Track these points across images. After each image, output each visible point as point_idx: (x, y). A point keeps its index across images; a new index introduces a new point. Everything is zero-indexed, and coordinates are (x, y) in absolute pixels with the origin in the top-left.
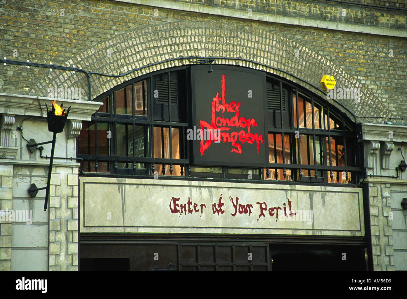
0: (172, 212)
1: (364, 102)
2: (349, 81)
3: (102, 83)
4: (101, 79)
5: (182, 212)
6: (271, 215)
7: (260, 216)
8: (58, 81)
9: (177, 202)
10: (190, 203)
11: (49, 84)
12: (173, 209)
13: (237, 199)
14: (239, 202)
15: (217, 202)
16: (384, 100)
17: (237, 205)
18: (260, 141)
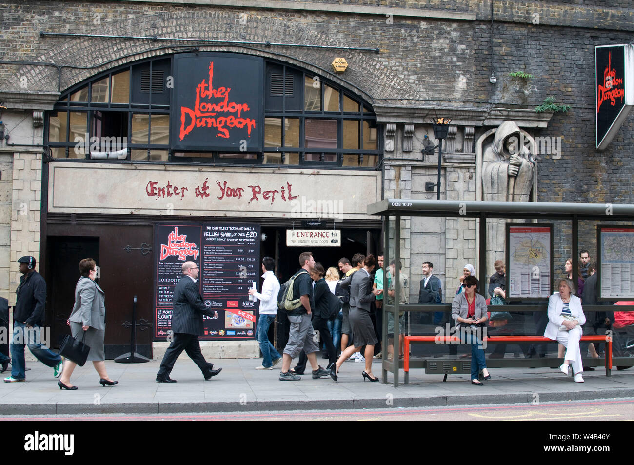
0: (149, 195)
1: (385, 84)
3: (75, 75)
4: (73, 72)
5: (160, 195)
6: (266, 198)
7: (252, 199)
8: (29, 75)
9: (154, 186)
10: (169, 186)
12: (150, 192)
13: (225, 183)
14: (227, 186)
15: (201, 186)
16: (411, 81)
17: (225, 188)
18: (252, 125)
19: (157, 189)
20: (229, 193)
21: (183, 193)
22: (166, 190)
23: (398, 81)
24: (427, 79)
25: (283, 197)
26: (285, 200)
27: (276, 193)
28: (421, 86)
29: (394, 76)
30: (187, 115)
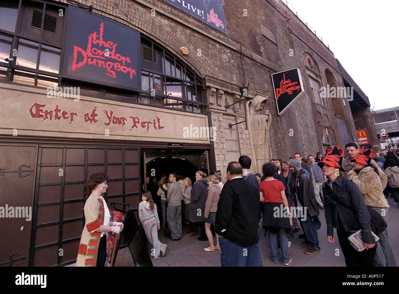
0: (33, 117)
1: (206, 68)
5: (46, 117)
6: (143, 127)
7: (133, 127)
9: (41, 108)
10: (57, 110)
12: (34, 114)
13: (112, 113)
14: (113, 115)
15: (90, 113)
17: (111, 117)
18: (133, 73)
19: (44, 111)
20: (115, 121)
21: (72, 117)
22: (54, 113)
23: (211, 69)
24: (222, 71)
25: (155, 127)
26: (156, 129)
29: (209, 66)
30: (79, 53)
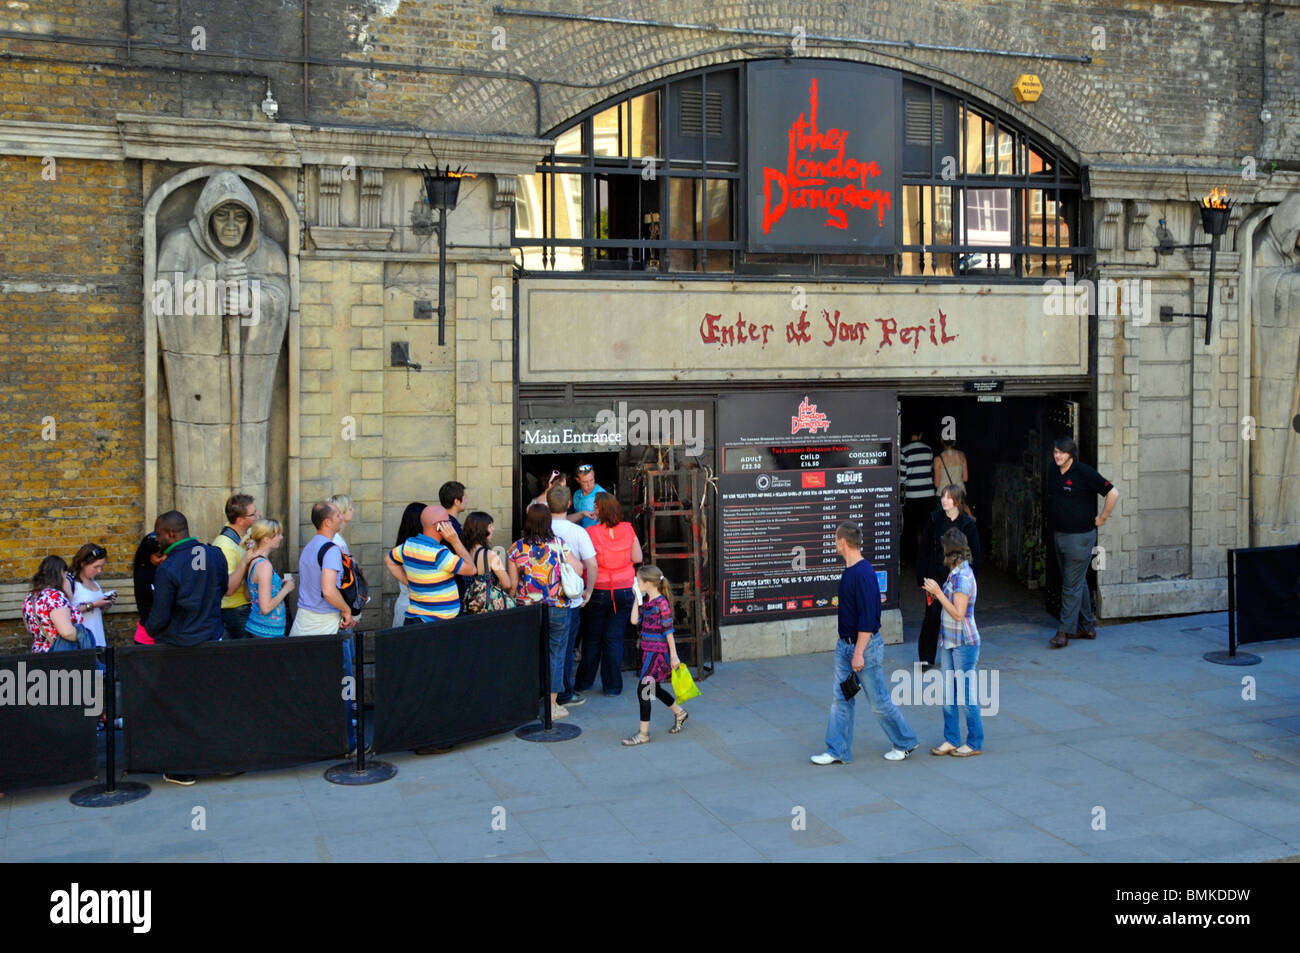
0: (705, 342)
1: (1098, 124)
2: (1069, 85)
3: (565, 99)
5: (725, 341)
6: (905, 341)
7: (882, 344)
8: (476, 98)
9: (715, 323)
10: (741, 324)
11: (458, 105)
12: (707, 335)
13: (837, 314)
14: (840, 320)
15: (796, 322)
16: (1139, 119)
17: (836, 325)
18: (884, 204)
19: (720, 329)
20: (844, 334)
21: (765, 335)
23: (1119, 119)
24: (1162, 115)
25: (933, 339)
26: (936, 344)
27: (921, 332)
28: (1153, 128)
29: (1112, 110)
30: (773, 184)
